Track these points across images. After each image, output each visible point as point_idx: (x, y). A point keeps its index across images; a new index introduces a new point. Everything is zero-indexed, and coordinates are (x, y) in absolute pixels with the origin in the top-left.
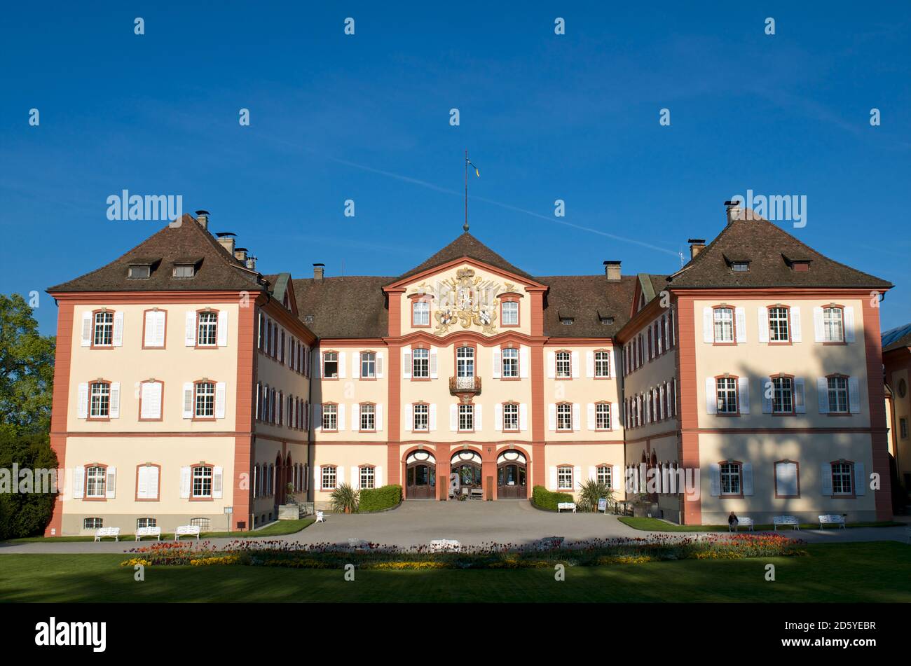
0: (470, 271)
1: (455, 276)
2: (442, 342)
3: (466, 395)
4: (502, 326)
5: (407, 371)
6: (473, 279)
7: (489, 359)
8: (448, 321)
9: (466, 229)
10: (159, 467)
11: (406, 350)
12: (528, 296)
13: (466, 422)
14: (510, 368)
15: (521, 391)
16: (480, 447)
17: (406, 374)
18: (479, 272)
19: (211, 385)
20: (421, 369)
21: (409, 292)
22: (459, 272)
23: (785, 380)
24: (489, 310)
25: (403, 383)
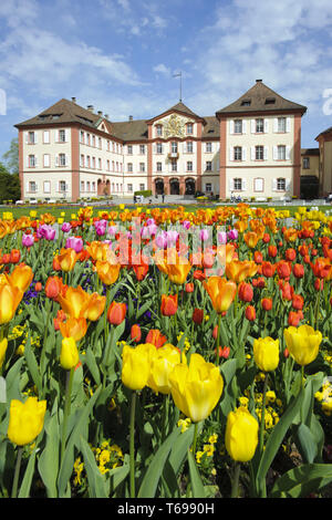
0: (176, 116)
1: (170, 118)
2: (165, 141)
3: (174, 160)
4: (187, 134)
7: (182, 146)
8: (168, 134)
9: (181, 100)
10: (50, 182)
11: (154, 144)
12: (196, 124)
13: (174, 169)
14: (190, 150)
15: (193, 158)
16: (179, 177)
17: (154, 152)
18: (179, 116)
20: (160, 151)
21: (155, 124)
22: (172, 116)
23: (261, 148)
24: (182, 129)
25: (153, 156)
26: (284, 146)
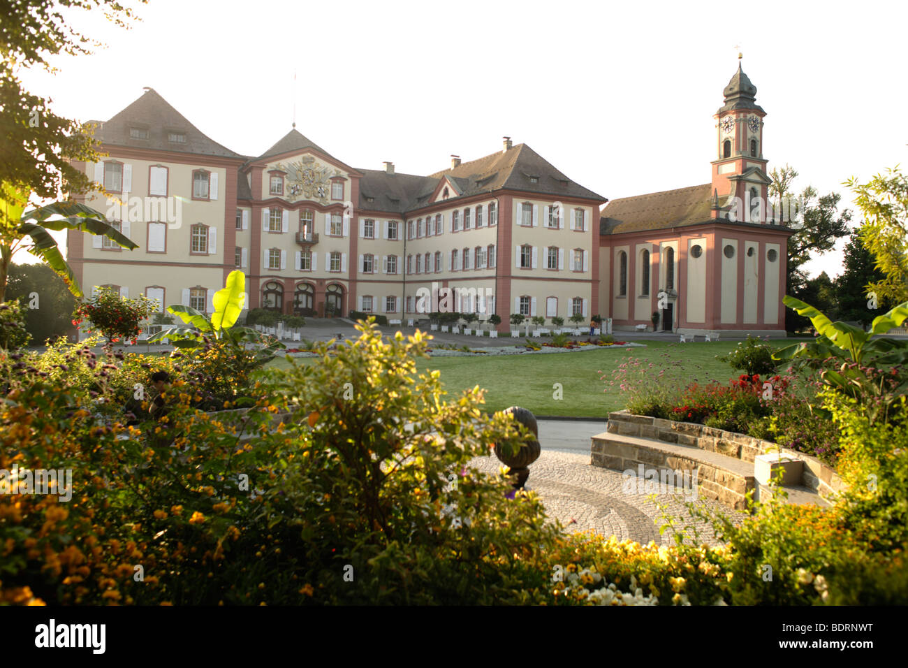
0: (312, 158)
1: (301, 161)
2: (291, 207)
3: (306, 246)
4: (332, 199)
5: (266, 226)
6: (314, 164)
7: (322, 221)
8: (296, 193)
9: (294, 125)
10: (164, 289)
11: (266, 211)
12: (350, 180)
13: (305, 264)
14: (336, 230)
15: (343, 246)
16: (315, 282)
18: (318, 160)
20: (276, 226)
21: (268, 169)
22: (304, 158)
23: (554, 250)
24: (324, 187)
25: (262, 235)
26: (582, 251)
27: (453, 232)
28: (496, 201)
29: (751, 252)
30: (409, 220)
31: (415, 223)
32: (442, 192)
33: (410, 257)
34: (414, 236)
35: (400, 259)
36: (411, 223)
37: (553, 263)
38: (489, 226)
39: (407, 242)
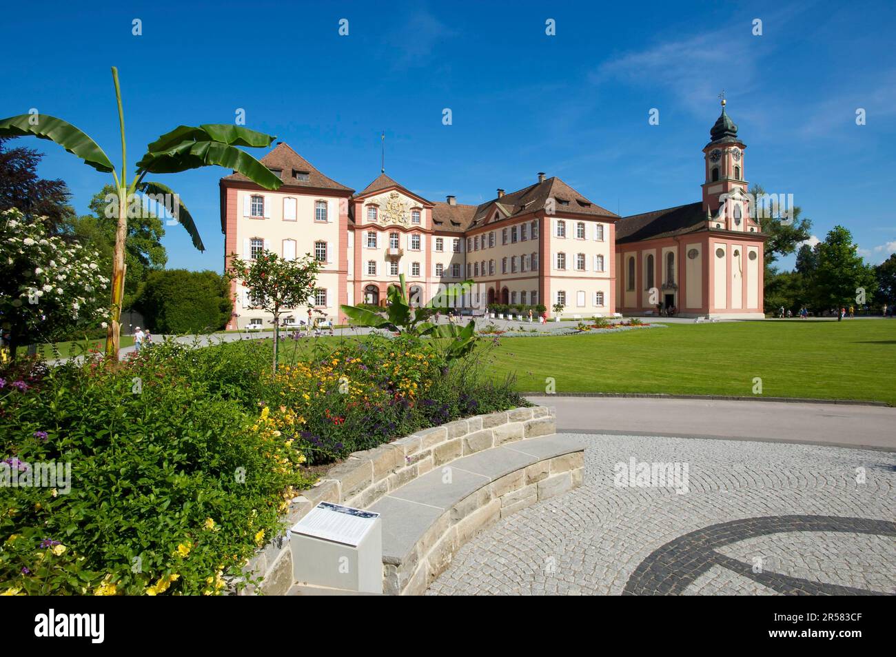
0: (396, 194)
1: (390, 196)
2: (382, 229)
3: (394, 259)
4: (412, 224)
6: (398, 199)
7: (406, 240)
8: (386, 219)
11: (365, 233)
12: (424, 210)
13: (395, 271)
14: (416, 245)
15: (420, 257)
17: (365, 244)
18: (401, 195)
19: (324, 244)
20: (372, 241)
21: (366, 203)
22: (392, 195)
23: (582, 256)
24: (406, 215)
25: (363, 250)
26: (602, 257)
27: (503, 244)
28: (537, 220)
29: (736, 253)
30: (468, 238)
31: (473, 240)
32: (493, 216)
33: (469, 265)
34: (473, 249)
35: (462, 267)
36: (469, 241)
37: (582, 265)
38: (532, 239)
39: (467, 254)
